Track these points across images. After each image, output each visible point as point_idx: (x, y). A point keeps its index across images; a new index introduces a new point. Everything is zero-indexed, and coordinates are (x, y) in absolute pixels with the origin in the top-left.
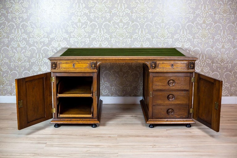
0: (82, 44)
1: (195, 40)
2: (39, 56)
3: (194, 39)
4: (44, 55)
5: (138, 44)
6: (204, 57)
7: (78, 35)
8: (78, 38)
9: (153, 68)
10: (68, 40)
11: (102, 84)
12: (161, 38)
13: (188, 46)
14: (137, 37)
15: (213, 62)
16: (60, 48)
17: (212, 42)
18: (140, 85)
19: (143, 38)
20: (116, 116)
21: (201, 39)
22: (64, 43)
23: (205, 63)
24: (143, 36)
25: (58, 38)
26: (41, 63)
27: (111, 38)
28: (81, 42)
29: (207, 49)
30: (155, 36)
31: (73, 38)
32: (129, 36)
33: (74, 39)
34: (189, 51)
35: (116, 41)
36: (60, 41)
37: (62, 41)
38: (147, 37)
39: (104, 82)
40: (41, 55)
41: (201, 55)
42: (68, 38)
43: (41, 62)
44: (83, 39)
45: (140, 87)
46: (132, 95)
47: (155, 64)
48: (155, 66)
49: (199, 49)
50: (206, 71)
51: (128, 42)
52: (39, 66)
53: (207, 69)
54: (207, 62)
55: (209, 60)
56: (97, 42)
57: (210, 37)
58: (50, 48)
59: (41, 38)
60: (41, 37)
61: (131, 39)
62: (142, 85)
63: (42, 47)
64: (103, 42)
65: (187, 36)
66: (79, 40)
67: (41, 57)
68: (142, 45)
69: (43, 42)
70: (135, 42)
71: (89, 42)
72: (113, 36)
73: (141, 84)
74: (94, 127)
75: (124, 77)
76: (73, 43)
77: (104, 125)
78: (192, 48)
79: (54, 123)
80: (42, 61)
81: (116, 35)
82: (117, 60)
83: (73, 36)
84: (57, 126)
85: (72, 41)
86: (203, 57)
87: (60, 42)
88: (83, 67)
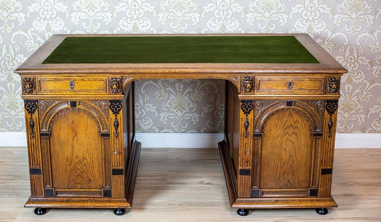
0: (96, 26)
1: (336, 16)
2: (8, 49)
3: (333, 14)
4: (17, 49)
5: (215, 25)
6: (355, 52)
7: (88, 7)
8: (88, 13)
9: (248, 90)
10: (68, 16)
11: (139, 108)
12: (265, 12)
13: (322, 30)
14: (212, 9)
15: (372, 64)
16: (51, 34)
17: (372, 21)
18: (220, 109)
19: (226, 13)
20: (169, 181)
21: (349, 16)
22: (59, 23)
23: (357, 64)
24: (225, 8)
25: (45, 13)
26: (11, 64)
27: (158, 13)
28: (95, 22)
29: (360, 36)
30: (251, 9)
31: (78, 12)
32: (195, 9)
33: (80, 14)
34: (324, 39)
35: (169, 18)
36: (51, 19)
37: (54, 19)
38: (234, 10)
39: (144, 104)
40: (10, 47)
41: (349, 48)
42: (67, 12)
43: (13, 63)
44: (99, 14)
45: (219, 113)
46: (202, 131)
47: (252, 81)
48: (252, 86)
49: (345, 36)
50: (357, 82)
51: (195, 21)
52: (7, 72)
53: (359, 76)
54: (361, 62)
55: (364, 58)
56: (129, 21)
57: (367, 10)
58: (30, 34)
59: (10, 13)
60: (10, 11)
61: (200, 13)
62: (224, 109)
63: (13, 31)
64: (142, 21)
65: (320, 9)
66: (90, 16)
67: (12, 52)
68: (223, 26)
69: (14, 21)
70: (209, 21)
71: (110, 21)
72: (163, 8)
73: (222, 107)
74: (119, 214)
75: (185, 94)
76: (77, 24)
77: (141, 207)
78: (330, 34)
79: (34, 205)
80: (14, 61)
81: (168, 5)
82: (167, 73)
83: (78, 7)
84: (40, 211)
85: (75, 18)
86: (351, 52)
87: (50, 22)
88: (92, 89)
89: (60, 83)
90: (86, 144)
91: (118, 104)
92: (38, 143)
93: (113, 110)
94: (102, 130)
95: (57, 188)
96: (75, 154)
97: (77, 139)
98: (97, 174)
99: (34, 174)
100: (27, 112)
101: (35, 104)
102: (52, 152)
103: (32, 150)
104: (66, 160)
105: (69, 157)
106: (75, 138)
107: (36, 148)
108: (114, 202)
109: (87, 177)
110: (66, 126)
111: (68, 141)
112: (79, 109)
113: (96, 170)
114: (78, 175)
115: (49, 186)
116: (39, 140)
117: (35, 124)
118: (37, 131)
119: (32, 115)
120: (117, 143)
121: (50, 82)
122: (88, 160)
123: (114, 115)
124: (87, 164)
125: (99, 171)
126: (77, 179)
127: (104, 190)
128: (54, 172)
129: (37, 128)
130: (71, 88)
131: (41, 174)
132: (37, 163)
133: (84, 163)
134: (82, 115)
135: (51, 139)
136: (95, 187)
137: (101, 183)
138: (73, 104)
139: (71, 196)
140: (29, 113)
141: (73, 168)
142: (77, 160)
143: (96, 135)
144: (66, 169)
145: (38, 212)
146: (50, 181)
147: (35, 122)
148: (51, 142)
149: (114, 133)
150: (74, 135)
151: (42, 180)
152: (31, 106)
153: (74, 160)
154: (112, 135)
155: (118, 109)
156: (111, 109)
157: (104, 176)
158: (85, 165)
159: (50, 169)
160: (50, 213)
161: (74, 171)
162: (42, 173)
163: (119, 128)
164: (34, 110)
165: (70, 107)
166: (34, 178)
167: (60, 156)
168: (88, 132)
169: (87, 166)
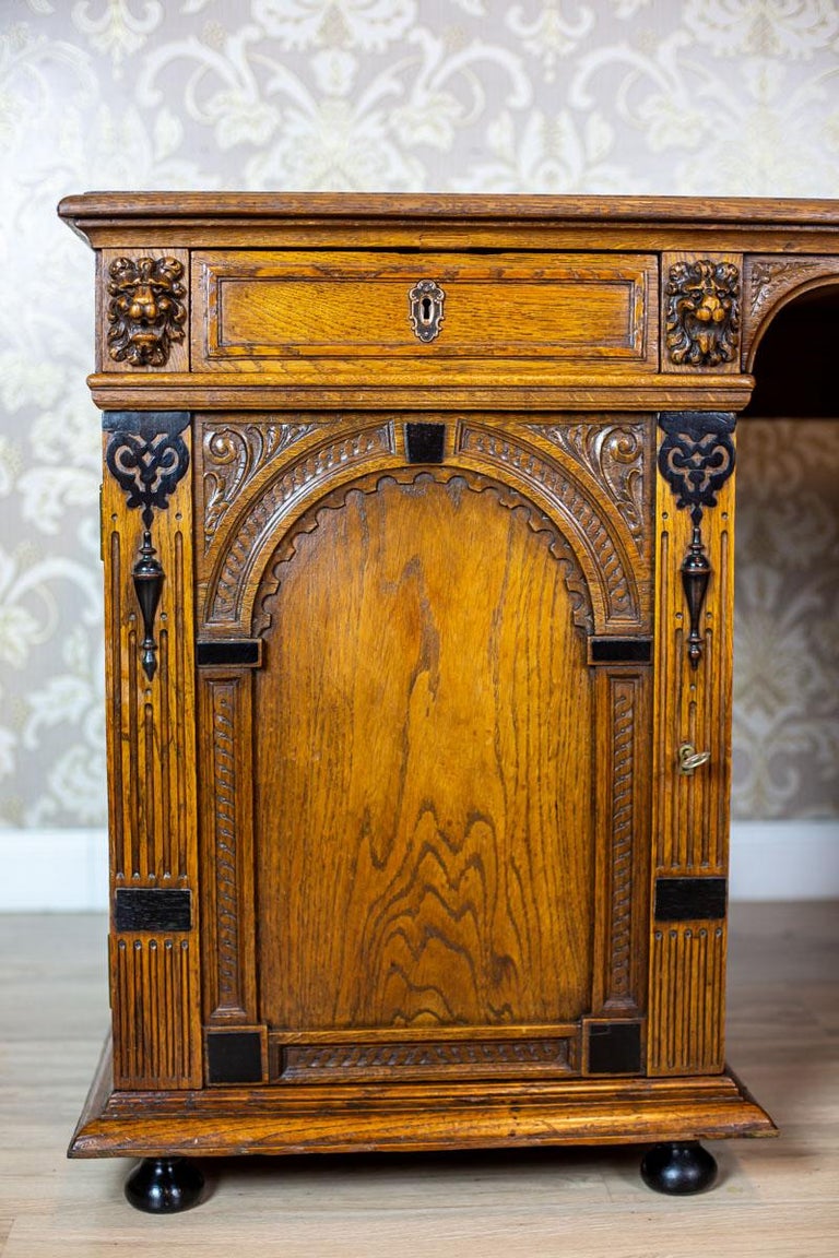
74: (683, 1188)
88: (554, 336)
89: (351, 293)
90: (490, 714)
91: (710, 438)
92: (182, 711)
93: (676, 485)
94: (599, 618)
95: (286, 1028)
96: (417, 787)
97: (433, 686)
98: (551, 922)
99: (139, 926)
100: (119, 498)
101: (175, 441)
102: (262, 779)
103: (134, 758)
104: (350, 835)
105: (376, 811)
106: (424, 676)
107: (164, 750)
108: (658, 1100)
109: (489, 944)
110: (369, 594)
111: (374, 697)
112: (459, 473)
113: (547, 889)
114: (431, 930)
115: (236, 1012)
116: (189, 689)
117: (168, 583)
118: (180, 629)
119: (148, 519)
120: (692, 704)
121: (286, 291)
122: (500, 826)
123: (684, 517)
124: (488, 858)
125: (562, 901)
126: (416, 956)
127: (594, 1028)
128: (270, 916)
129: (179, 610)
130: (422, 329)
131: (186, 926)
132: (167, 849)
133: (470, 847)
134: (475, 517)
135: (265, 682)
136: (533, 1009)
137: (572, 979)
138: (426, 445)
139: (381, 1073)
140: (131, 505)
141: (400, 886)
142: (427, 829)
143: (559, 654)
144: (349, 889)
145: (156, 1192)
146: (242, 975)
147: (168, 570)
148: (267, 704)
149: (678, 631)
150: (415, 655)
151: (195, 965)
152: (148, 458)
153: (406, 831)
154: (666, 650)
155: (709, 471)
156: (669, 477)
157: (599, 930)
158: (476, 861)
159: (248, 892)
160: (226, 1199)
161: (404, 903)
162: (194, 919)
163: (712, 604)
164: (169, 486)
165: (400, 462)
166: (139, 955)
167: (320, 804)
168: (507, 634)
169: (489, 867)
